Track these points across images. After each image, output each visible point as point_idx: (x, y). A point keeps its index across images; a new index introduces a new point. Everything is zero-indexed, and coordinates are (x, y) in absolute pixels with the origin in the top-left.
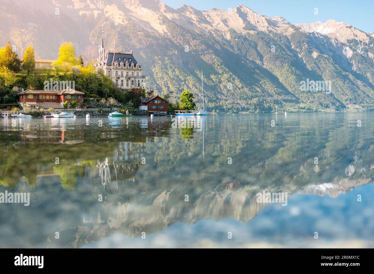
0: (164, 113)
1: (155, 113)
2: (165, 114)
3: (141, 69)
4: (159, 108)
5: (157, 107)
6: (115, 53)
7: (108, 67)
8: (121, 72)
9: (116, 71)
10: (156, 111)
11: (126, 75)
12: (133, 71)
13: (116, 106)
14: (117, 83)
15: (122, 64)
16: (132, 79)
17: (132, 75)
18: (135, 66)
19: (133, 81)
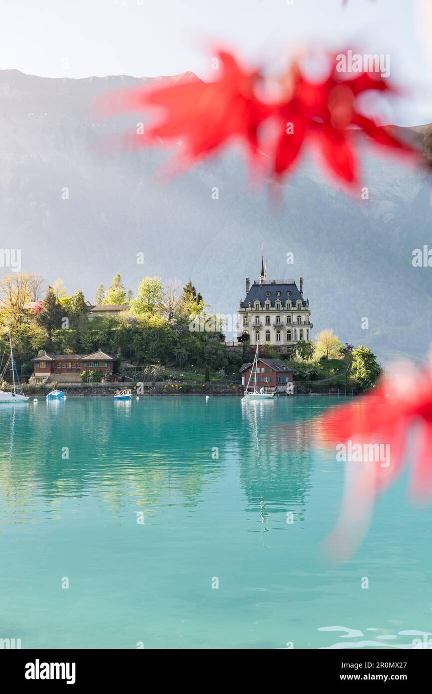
0: (271, 391)
3: (306, 309)
5: (260, 379)
9: (255, 315)
11: (275, 320)
12: (289, 314)
13: (172, 377)
14: (259, 335)
15: (267, 302)
16: (287, 328)
17: (289, 320)
18: (294, 305)
19: (289, 332)
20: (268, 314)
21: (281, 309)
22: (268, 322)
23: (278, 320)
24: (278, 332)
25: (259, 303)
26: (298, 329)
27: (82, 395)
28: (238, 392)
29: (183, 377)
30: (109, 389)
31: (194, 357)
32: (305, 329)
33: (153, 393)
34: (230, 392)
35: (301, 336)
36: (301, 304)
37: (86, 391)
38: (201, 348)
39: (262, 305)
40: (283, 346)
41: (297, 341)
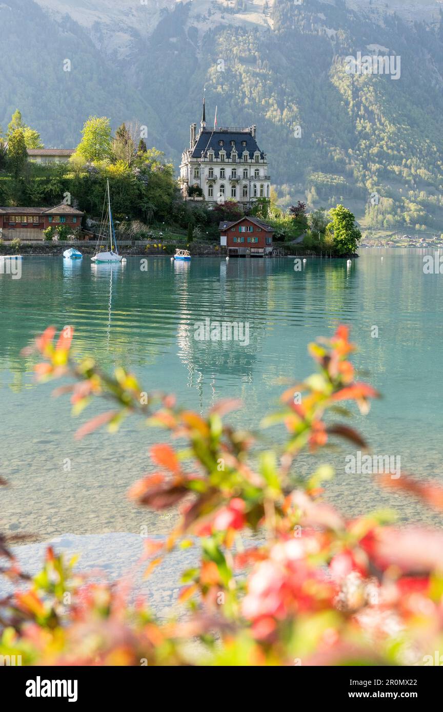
0: (258, 253)
1: (241, 250)
2: (260, 254)
3: (265, 161)
4: (249, 241)
5: (246, 239)
6: (214, 132)
7: (195, 160)
8: (233, 169)
9: (209, 167)
10: (243, 248)
11: (231, 174)
12: (246, 167)
13: (151, 236)
14: (212, 190)
15: (222, 152)
16: (244, 182)
17: (245, 174)
18: (251, 157)
19: (245, 187)
20: (223, 166)
21: (238, 160)
22: (222, 175)
23: (234, 173)
24: (234, 187)
25: (213, 153)
26: (258, 184)
27: (50, 255)
28: (222, 254)
29: (161, 235)
30: (83, 248)
31: (161, 213)
32: (266, 184)
33: (133, 253)
34: (213, 253)
35: (262, 191)
36: (248, 156)
37: (55, 250)
38: (168, 203)
39: (217, 156)
40: (239, 202)
41: (257, 198)
